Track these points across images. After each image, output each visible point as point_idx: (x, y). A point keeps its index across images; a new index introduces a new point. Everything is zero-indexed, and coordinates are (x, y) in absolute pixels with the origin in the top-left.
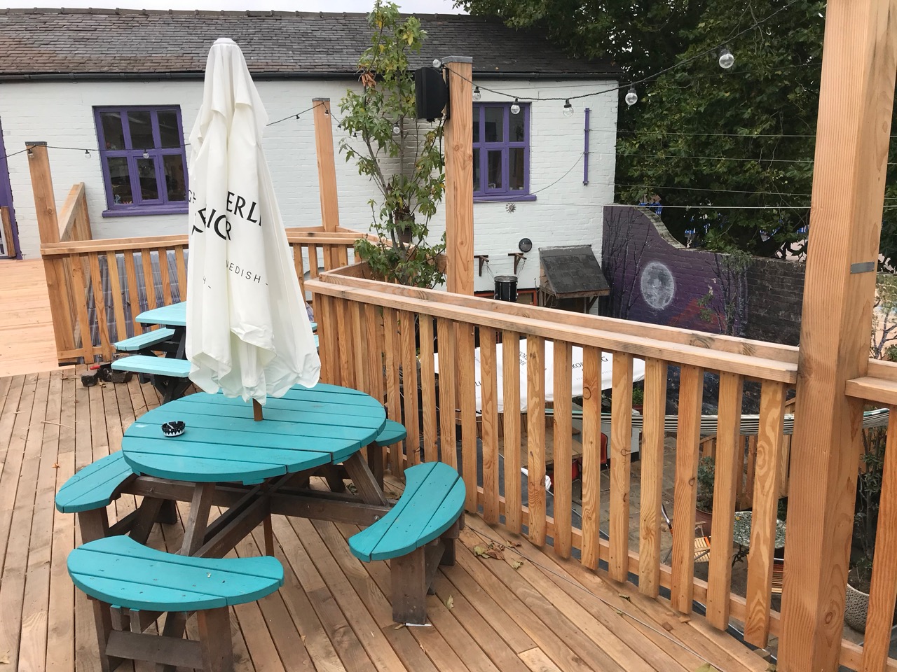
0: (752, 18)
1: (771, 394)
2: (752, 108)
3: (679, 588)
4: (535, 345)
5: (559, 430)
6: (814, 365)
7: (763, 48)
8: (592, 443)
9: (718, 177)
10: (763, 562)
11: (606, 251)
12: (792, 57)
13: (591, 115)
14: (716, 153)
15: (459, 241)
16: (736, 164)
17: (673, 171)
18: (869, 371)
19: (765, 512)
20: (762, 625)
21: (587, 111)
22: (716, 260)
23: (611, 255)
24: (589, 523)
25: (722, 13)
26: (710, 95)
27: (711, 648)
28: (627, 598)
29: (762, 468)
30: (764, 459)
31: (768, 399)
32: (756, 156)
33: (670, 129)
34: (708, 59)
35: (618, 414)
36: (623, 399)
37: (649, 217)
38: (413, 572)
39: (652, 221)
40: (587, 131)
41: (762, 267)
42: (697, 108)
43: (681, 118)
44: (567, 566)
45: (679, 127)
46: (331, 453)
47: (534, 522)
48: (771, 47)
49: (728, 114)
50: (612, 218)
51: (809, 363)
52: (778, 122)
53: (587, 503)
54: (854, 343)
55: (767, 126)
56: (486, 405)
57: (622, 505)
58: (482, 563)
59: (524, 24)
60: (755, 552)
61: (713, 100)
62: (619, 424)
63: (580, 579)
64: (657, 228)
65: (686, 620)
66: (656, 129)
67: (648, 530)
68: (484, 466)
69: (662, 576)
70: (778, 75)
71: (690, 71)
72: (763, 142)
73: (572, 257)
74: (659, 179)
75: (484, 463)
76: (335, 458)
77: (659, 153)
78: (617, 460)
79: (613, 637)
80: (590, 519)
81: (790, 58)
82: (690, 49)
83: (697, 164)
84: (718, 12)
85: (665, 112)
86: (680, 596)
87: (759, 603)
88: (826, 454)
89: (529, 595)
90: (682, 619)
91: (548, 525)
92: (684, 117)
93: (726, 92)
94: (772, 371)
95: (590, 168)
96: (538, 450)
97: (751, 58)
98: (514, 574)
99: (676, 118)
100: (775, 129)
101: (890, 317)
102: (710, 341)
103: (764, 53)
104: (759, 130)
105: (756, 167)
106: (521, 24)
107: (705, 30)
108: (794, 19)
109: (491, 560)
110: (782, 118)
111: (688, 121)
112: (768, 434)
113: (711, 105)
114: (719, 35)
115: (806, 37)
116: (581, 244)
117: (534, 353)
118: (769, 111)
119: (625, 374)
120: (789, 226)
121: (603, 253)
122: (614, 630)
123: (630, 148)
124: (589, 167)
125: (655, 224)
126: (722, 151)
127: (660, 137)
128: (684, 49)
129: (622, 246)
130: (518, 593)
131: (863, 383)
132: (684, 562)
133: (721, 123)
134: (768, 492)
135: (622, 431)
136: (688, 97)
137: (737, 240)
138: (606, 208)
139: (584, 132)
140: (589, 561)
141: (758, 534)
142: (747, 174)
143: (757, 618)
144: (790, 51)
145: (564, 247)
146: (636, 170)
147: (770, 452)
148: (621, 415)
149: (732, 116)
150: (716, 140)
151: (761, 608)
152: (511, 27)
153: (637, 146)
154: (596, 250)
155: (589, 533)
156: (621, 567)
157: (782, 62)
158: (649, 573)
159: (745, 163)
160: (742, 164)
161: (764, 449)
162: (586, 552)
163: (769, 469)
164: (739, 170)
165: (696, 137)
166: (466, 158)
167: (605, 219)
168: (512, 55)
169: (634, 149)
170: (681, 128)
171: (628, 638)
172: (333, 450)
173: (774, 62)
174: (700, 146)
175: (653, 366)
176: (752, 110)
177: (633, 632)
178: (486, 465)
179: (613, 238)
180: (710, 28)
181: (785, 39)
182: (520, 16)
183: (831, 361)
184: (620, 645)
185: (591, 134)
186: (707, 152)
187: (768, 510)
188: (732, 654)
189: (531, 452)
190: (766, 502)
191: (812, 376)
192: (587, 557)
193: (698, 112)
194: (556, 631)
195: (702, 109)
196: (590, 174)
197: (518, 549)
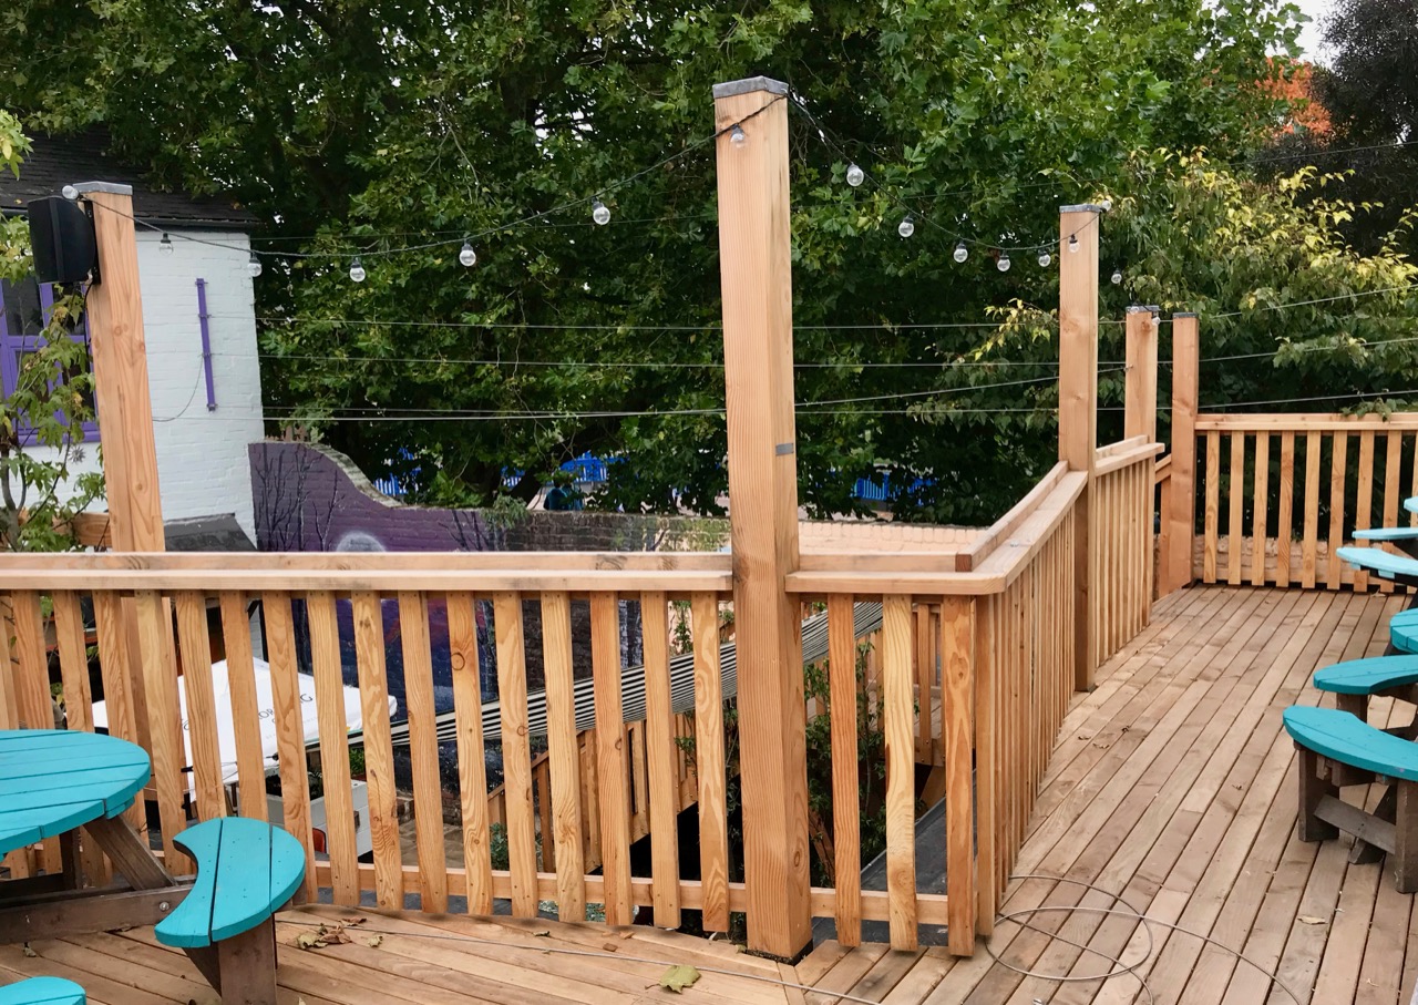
0: (456, 149)
1: (703, 610)
2: (477, 284)
3: (616, 895)
4: (367, 608)
5: (418, 724)
6: (751, 565)
7: (480, 195)
8: (471, 730)
9: (436, 389)
10: (717, 821)
11: (263, 522)
12: (523, 211)
13: (208, 290)
14: (431, 352)
15: (135, 484)
16: (463, 370)
17: (365, 380)
18: (801, 565)
19: (712, 757)
20: (723, 901)
21: (201, 284)
22: (457, 520)
23: (274, 529)
24: (476, 849)
25: (409, 138)
26: (411, 261)
27: (670, 952)
28: (546, 935)
29: (703, 702)
30: (705, 692)
31: (700, 617)
32: (492, 357)
33: (351, 313)
34: (400, 205)
35: (509, 680)
36: (514, 659)
37: (335, 460)
38: (258, 960)
39: (341, 465)
40: (204, 318)
41: (527, 524)
42: (394, 281)
43: (369, 296)
44: (446, 925)
45: (367, 310)
46: (104, 800)
47: (385, 878)
48: (492, 194)
49: (442, 291)
50: (266, 465)
51: (745, 563)
52: (518, 305)
53: (471, 821)
54: (787, 533)
55: (503, 310)
56: (285, 718)
57: (525, 806)
58: (319, 954)
59: (62, 125)
60: (705, 810)
61: (417, 269)
62: (512, 693)
63: (474, 932)
64: (350, 476)
65: (629, 934)
66: (328, 313)
67: (566, 830)
68: (286, 817)
69: (589, 889)
70: (508, 235)
71: (376, 224)
72: (498, 335)
73: (204, 537)
74: (341, 394)
75: (286, 811)
76: (109, 808)
77: (337, 353)
78: (513, 744)
79: (551, 977)
80: (477, 842)
81: (520, 212)
82: (371, 188)
83: (402, 367)
84: (404, 135)
85: (338, 287)
86: (618, 904)
87: (717, 874)
88: (776, 662)
89: (413, 969)
90: (624, 935)
91: (406, 876)
92: (374, 294)
93: (436, 258)
94: (705, 580)
95: (216, 380)
96: (384, 765)
97: (467, 208)
98: (375, 953)
99: (359, 295)
100: (514, 317)
102: (621, 560)
103: (482, 202)
104: (494, 317)
105: (494, 374)
106: (56, 125)
107: (389, 161)
108: (518, 155)
109: (332, 947)
110: (521, 301)
111: (380, 300)
112: (705, 660)
113: (413, 276)
114: (413, 170)
115: (545, 184)
116: (214, 513)
117: (367, 620)
118: (504, 289)
119: (513, 622)
120: (553, 460)
121: (257, 526)
122: (547, 970)
123: (284, 344)
124: (214, 379)
125: (346, 470)
126: (441, 349)
127: (337, 324)
128: (360, 189)
129: (290, 511)
130: (395, 970)
131: (800, 575)
132: (619, 855)
133: (434, 305)
134: (713, 730)
135: (516, 700)
136: (375, 264)
137: (476, 487)
138: (253, 448)
139: (198, 320)
140: (480, 905)
141: (707, 787)
142: (483, 384)
143: (717, 895)
144: (518, 203)
145: (185, 520)
146: (303, 380)
147: (711, 681)
148: (514, 679)
149: (447, 294)
150: (427, 332)
151: (720, 879)
152: (37, 129)
153: (297, 339)
154: (245, 521)
155: (476, 865)
156: (531, 896)
157: (511, 218)
158: (572, 889)
159: (478, 367)
160: (472, 369)
161: (702, 679)
162: (475, 891)
163: (711, 702)
164: (468, 378)
165: (395, 328)
166: (135, 348)
167: (254, 467)
168: (40, 178)
169: (291, 347)
170: (370, 312)
171: (568, 972)
172: (106, 796)
173: (500, 217)
174: (404, 341)
175: (552, 604)
176: (477, 287)
177: (572, 964)
178: (291, 813)
179: (273, 499)
180: (396, 157)
181: (508, 184)
182: (49, 111)
183: (768, 556)
184: (565, 983)
185: (211, 323)
186: (416, 349)
187: (715, 753)
188: (694, 951)
189: (372, 771)
190: (712, 743)
191: (750, 577)
192: (476, 901)
193: (395, 287)
194: (473, 993)
195: (402, 282)
196: (218, 392)
197: (364, 925)
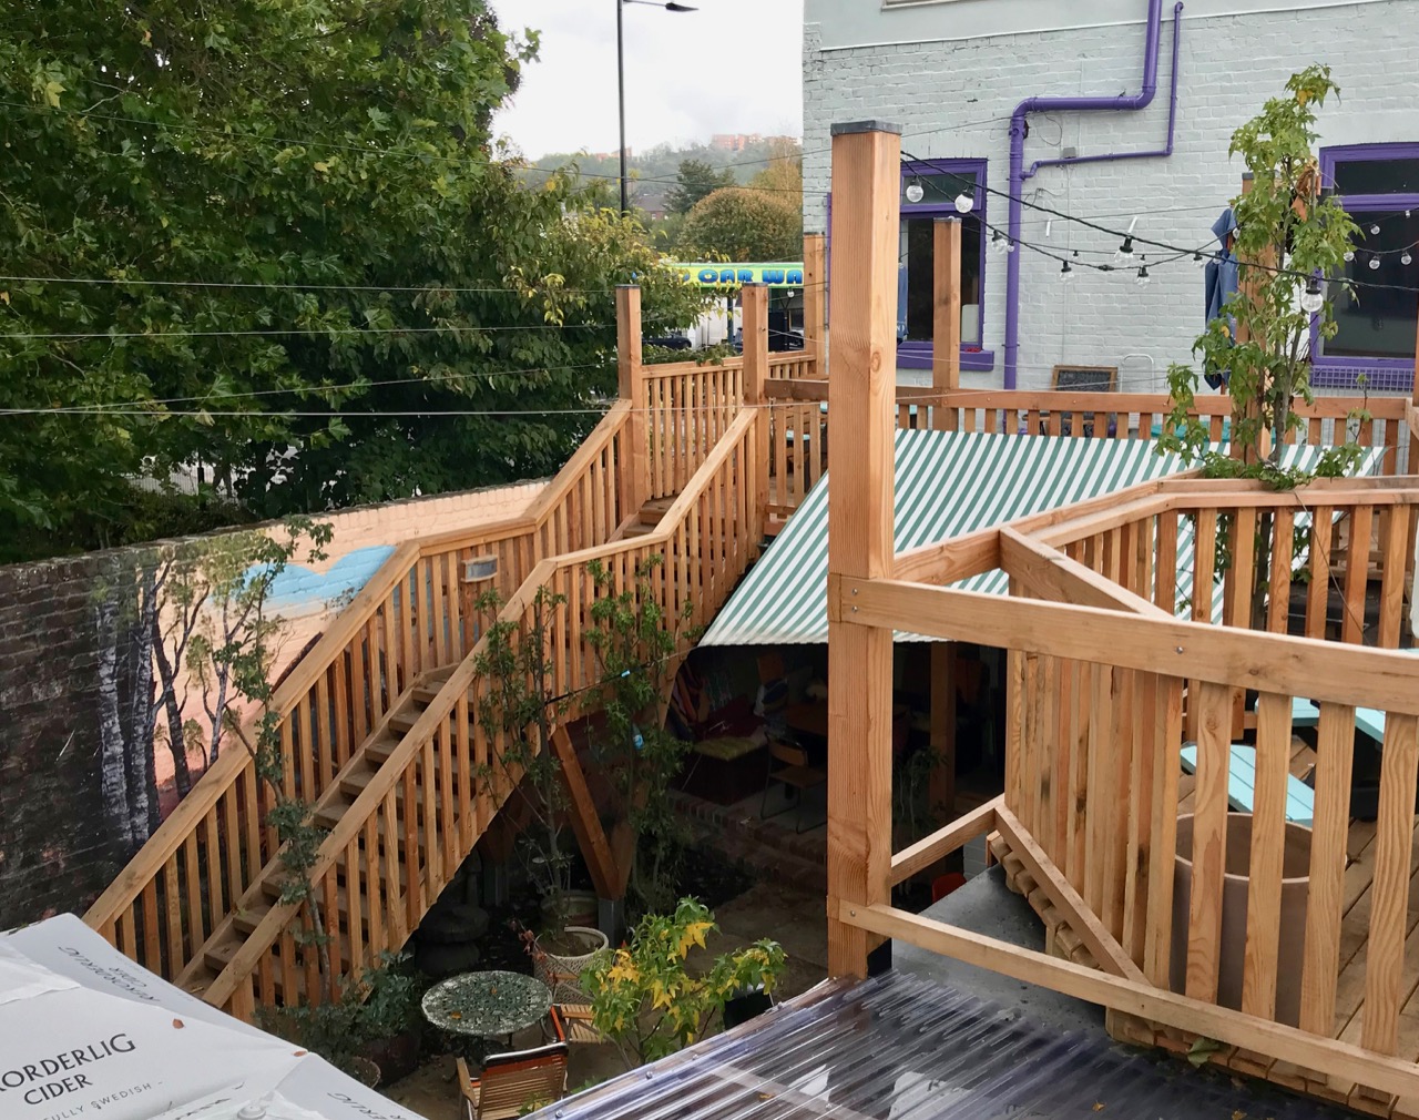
101: (230, 611)
